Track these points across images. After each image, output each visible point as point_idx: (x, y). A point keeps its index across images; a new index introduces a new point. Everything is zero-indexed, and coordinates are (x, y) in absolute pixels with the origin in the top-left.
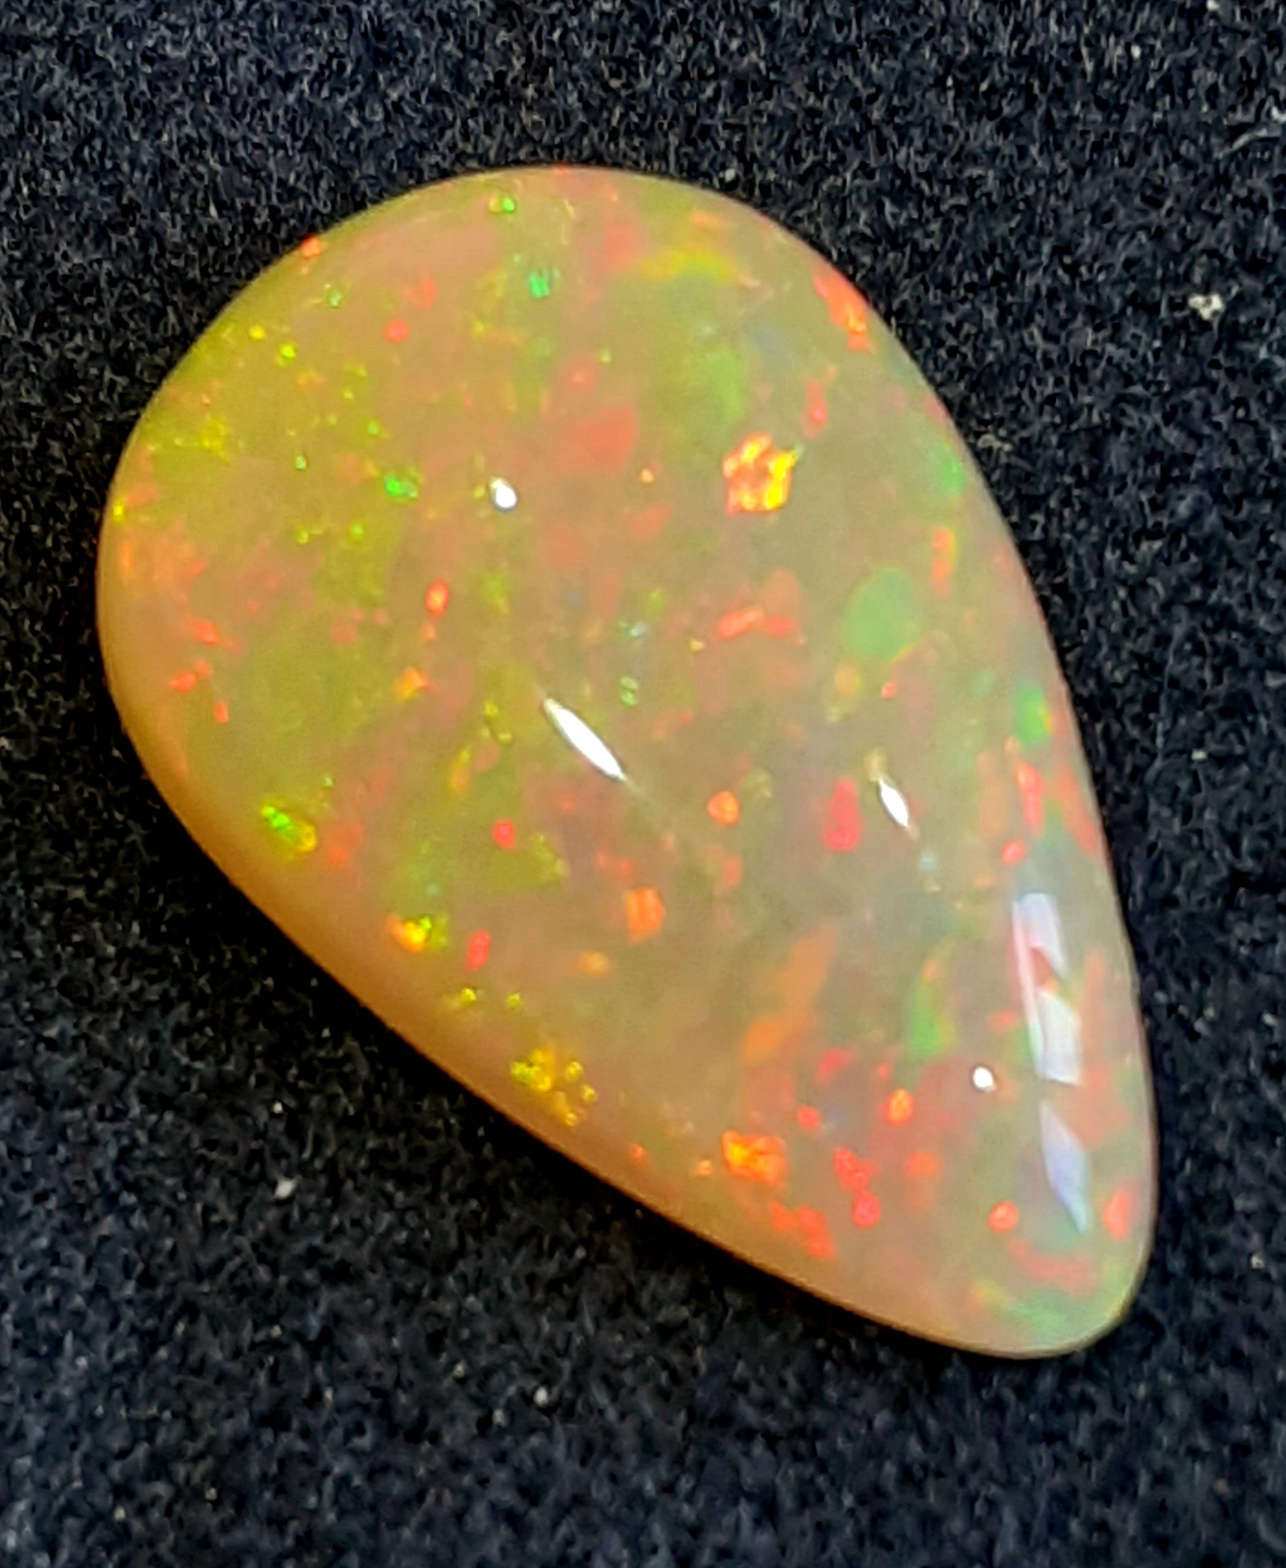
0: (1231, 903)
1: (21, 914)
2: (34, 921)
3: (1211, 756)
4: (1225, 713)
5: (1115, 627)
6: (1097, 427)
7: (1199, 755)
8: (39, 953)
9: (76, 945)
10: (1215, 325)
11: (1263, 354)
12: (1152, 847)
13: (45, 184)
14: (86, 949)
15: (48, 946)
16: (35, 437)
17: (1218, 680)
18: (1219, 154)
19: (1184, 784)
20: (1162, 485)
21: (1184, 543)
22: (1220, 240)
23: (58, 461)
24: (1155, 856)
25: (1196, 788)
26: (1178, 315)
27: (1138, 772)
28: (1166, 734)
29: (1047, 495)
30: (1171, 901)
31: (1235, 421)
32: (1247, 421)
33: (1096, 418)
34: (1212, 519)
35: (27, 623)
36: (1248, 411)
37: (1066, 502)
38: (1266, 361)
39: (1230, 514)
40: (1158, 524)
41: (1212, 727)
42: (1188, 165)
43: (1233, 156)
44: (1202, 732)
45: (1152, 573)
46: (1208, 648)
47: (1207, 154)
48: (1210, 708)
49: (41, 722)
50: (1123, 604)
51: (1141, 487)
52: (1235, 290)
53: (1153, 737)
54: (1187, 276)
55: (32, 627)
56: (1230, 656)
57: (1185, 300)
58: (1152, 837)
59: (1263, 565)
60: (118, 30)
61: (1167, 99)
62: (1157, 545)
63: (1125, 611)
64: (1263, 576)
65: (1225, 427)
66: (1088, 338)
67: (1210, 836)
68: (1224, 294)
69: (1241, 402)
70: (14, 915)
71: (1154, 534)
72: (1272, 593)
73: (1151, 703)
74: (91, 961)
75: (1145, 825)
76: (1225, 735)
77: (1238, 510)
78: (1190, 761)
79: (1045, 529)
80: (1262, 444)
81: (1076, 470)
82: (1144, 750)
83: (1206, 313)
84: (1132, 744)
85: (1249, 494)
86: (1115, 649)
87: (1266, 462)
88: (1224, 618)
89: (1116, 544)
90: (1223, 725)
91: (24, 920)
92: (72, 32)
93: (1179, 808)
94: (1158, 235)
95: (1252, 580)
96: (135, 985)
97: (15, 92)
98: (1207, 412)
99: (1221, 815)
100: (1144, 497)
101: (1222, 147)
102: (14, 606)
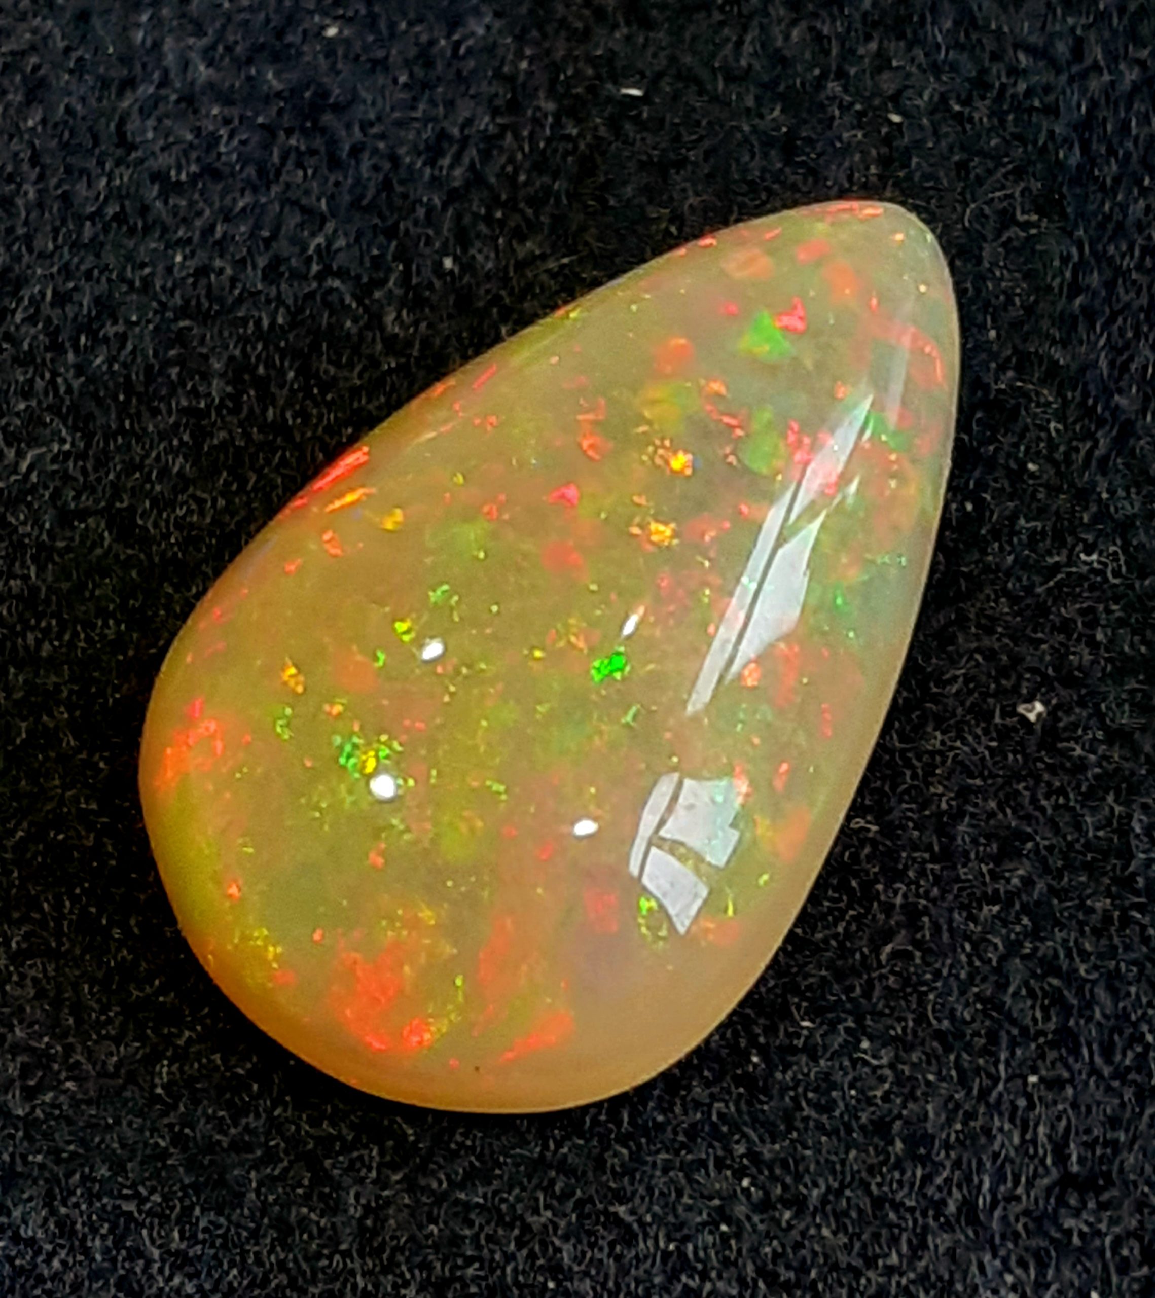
0: (1061, 1202)
1: (84, 1224)
2: (94, 1230)
3: (1042, 1080)
4: (1052, 1045)
5: (963, 975)
6: (945, 812)
7: (1033, 1079)
8: (98, 1257)
9: (128, 1249)
10: (1038, 727)
11: (1079, 751)
12: (996, 1156)
13: (98, 631)
14: (137, 1253)
15: (106, 1251)
16: (92, 836)
17: (1047, 1018)
18: (1039, 590)
19: (1022, 1103)
20: (998, 859)
21: (1017, 906)
22: (1041, 659)
23: (111, 856)
24: (999, 1162)
25: (1031, 1106)
26: (1008, 721)
27: (984, 1093)
28: (1008, 1064)
29: (906, 869)
30: (1013, 1198)
31: (1056, 807)
32: (1066, 807)
33: (944, 806)
34: (1040, 886)
35: (86, 987)
36: (1067, 798)
37: (922, 873)
38: (1080, 758)
39: (1054, 883)
40: (996, 891)
41: (1043, 1056)
42: (1014, 600)
43: (1049, 590)
44: (1034, 1061)
45: (992, 932)
46: (1040, 993)
47: (1029, 590)
48: (1042, 1040)
49: (98, 1067)
50: (969, 956)
51: (981, 861)
52: (1054, 701)
53: (996, 1063)
54: (1016, 689)
55: (90, 992)
56: (1057, 998)
57: (1014, 706)
58: (996, 1147)
59: (1081, 924)
60: (155, 502)
61: (996, 545)
62: (996, 908)
63: (970, 963)
64: (1082, 933)
65: (1049, 811)
66: (938, 739)
67: (1043, 1146)
68: (1045, 703)
69: (1062, 791)
70: (79, 1226)
71: (994, 899)
72: (1088, 946)
73: (993, 1037)
74: (141, 1262)
75: (991, 1138)
76: (1053, 1063)
77: (1061, 878)
78: (1025, 1083)
79: (905, 896)
80: (1078, 825)
81: (929, 848)
82: (989, 1076)
83: (1032, 717)
84: (978, 1070)
85: (1069, 866)
86: (963, 993)
87: (1082, 840)
88: (1050, 967)
89: (962, 907)
90: (1052, 1055)
91: (86, 1229)
92: (118, 505)
93: (1018, 1122)
94: (990, 655)
95: (1073, 935)
96: (177, 1281)
97: (72, 555)
98: (1034, 800)
99: (1053, 1127)
100: (984, 868)
101: (1042, 584)
102: (77, 973)
